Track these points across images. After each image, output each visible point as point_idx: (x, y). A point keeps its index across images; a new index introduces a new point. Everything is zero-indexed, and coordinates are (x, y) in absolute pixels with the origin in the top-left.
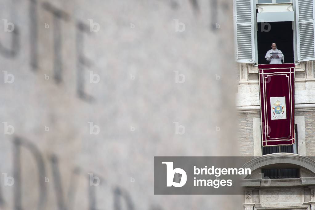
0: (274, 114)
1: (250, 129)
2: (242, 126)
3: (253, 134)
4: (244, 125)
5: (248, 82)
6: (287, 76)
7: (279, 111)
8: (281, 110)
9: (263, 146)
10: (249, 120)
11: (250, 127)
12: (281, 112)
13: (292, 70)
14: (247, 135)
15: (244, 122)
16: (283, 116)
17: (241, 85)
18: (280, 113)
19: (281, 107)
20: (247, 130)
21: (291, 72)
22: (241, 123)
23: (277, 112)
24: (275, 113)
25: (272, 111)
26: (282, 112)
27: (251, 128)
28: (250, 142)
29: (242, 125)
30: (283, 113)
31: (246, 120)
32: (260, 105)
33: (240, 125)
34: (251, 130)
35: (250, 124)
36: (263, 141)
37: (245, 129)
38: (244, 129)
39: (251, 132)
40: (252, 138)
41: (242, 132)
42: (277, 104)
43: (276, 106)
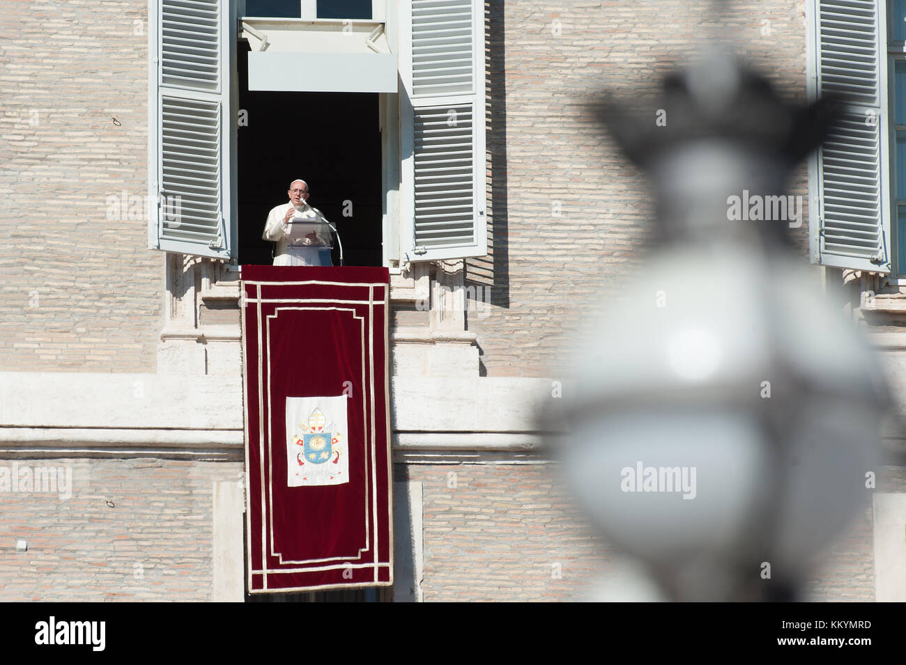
0: (301, 463)
1: (201, 524)
2: (167, 511)
3: (210, 546)
4: (177, 508)
5: (198, 332)
6: (355, 317)
7: (320, 452)
8: (328, 448)
9: (251, 591)
10: (195, 488)
11: (200, 517)
12: (330, 456)
13: (379, 294)
14: (188, 549)
15: (177, 496)
16: (337, 473)
17: (168, 342)
18: (324, 461)
19: (326, 436)
20: (187, 526)
21: (371, 303)
22: (162, 499)
23: (313, 456)
24: (303, 459)
25: (293, 449)
26: (334, 457)
27: (205, 520)
28: (196, 579)
29: (166, 507)
30: (336, 462)
31: (183, 487)
32: (243, 430)
33: (161, 505)
34: (205, 529)
35: (200, 505)
36: (251, 572)
37: (181, 524)
38: (174, 524)
39: (202, 536)
40: (208, 559)
41: (168, 536)
42: (312, 424)
43: (308, 432)
